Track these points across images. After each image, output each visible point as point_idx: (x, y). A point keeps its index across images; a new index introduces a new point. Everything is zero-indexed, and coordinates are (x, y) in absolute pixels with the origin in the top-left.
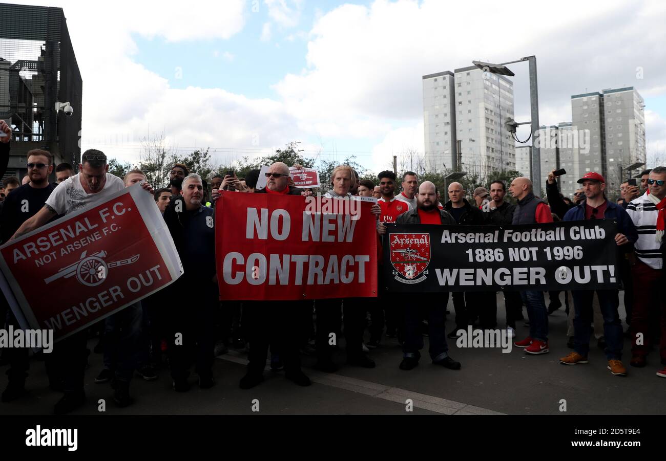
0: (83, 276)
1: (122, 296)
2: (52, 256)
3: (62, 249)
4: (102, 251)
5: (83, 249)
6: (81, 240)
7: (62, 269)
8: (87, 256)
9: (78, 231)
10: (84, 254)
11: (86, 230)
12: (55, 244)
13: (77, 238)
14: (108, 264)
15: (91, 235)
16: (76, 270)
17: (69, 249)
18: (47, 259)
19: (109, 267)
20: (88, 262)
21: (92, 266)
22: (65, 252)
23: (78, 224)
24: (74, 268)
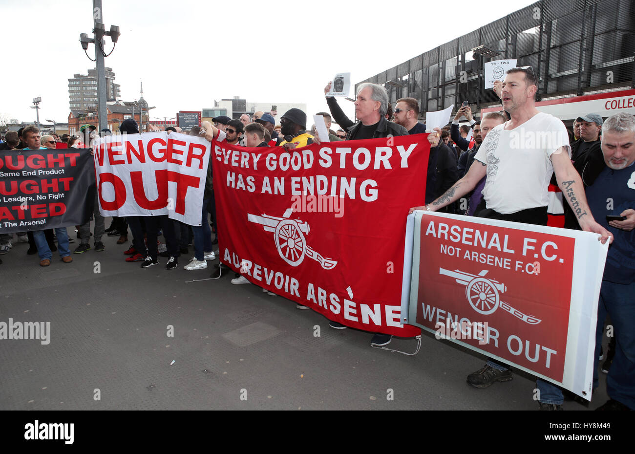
0: (472, 293)
1: (496, 345)
2: (456, 251)
3: (468, 252)
4: (503, 284)
5: (485, 266)
6: (489, 256)
7: (458, 271)
8: (486, 277)
9: (491, 244)
10: (484, 273)
11: (499, 249)
12: (464, 242)
13: (487, 251)
14: (502, 303)
15: (502, 259)
16: (470, 282)
17: (473, 256)
18: (451, 251)
19: (501, 306)
20: (483, 284)
21: (485, 291)
22: (469, 257)
23: (496, 236)
24: (469, 279)
